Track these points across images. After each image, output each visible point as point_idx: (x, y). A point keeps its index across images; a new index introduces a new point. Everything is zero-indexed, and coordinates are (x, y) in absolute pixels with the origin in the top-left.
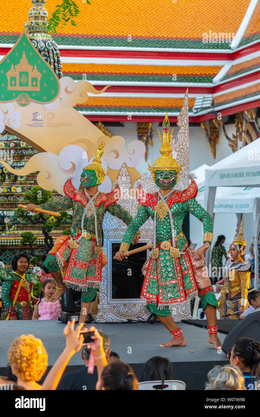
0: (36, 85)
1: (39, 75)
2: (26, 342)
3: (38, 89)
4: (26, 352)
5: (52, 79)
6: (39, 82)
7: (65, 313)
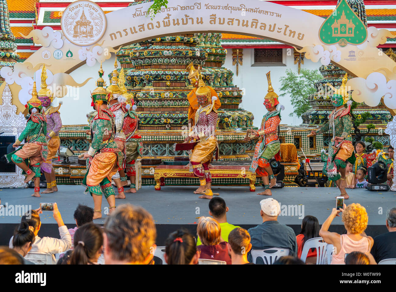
0: (352, 33)
1: (353, 26)
2: (354, 208)
3: (353, 35)
4: (353, 215)
5: (362, 28)
6: (353, 31)
7: (370, 184)
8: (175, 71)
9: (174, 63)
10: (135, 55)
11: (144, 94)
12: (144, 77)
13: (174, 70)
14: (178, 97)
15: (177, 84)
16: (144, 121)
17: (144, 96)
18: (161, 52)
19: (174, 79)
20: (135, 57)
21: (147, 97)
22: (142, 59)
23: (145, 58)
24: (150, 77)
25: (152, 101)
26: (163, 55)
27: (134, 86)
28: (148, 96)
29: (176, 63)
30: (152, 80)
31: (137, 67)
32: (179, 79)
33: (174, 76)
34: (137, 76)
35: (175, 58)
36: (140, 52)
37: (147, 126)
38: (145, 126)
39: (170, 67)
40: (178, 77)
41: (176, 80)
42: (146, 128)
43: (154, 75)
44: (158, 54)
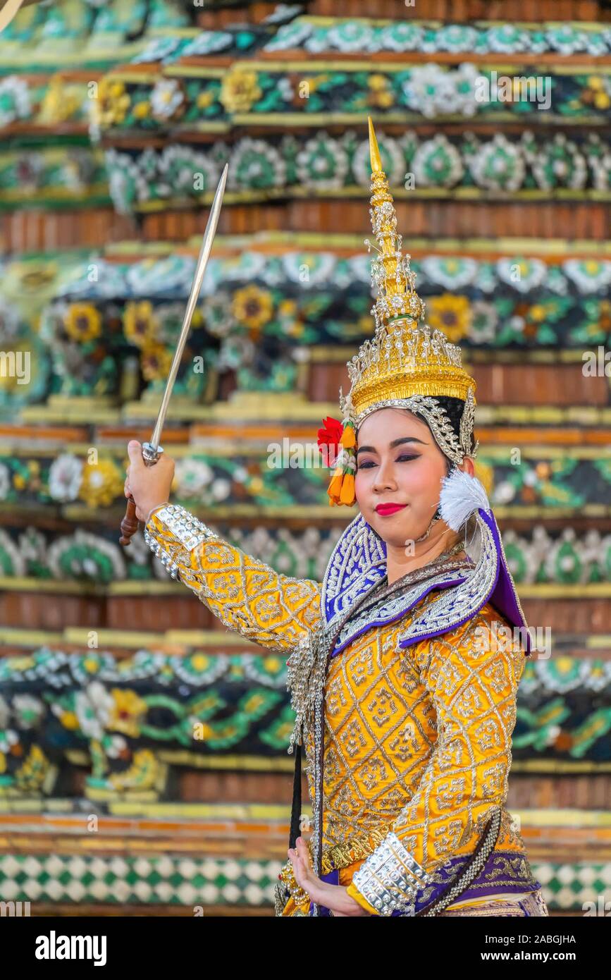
8: (512, 256)
9: (503, 179)
10: (141, 109)
11: (219, 472)
12: (219, 313)
13: (507, 245)
14: (538, 501)
15: (529, 380)
16: (220, 717)
17: (221, 489)
18: (388, 76)
19: (506, 335)
20: (138, 124)
21: (249, 499)
22: (202, 145)
23: (234, 136)
24: (275, 309)
25: (298, 533)
26: (400, 105)
27: (129, 385)
28: (256, 485)
29: (523, 186)
30: (294, 342)
31: (152, 225)
32: (546, 336)
33: (502, 306)
34: (157, 301)
35: (515, 138)
36: (184, 83)
37: (241, 773)
38: (222, 773)
39: (467, 218)
40: (537, 313)
41: (522, 347)
42: (233, 784)
43: (314, 291)
44: (359, 101)
